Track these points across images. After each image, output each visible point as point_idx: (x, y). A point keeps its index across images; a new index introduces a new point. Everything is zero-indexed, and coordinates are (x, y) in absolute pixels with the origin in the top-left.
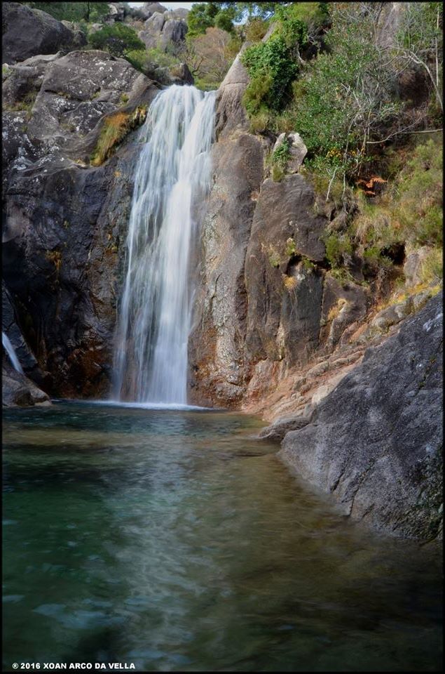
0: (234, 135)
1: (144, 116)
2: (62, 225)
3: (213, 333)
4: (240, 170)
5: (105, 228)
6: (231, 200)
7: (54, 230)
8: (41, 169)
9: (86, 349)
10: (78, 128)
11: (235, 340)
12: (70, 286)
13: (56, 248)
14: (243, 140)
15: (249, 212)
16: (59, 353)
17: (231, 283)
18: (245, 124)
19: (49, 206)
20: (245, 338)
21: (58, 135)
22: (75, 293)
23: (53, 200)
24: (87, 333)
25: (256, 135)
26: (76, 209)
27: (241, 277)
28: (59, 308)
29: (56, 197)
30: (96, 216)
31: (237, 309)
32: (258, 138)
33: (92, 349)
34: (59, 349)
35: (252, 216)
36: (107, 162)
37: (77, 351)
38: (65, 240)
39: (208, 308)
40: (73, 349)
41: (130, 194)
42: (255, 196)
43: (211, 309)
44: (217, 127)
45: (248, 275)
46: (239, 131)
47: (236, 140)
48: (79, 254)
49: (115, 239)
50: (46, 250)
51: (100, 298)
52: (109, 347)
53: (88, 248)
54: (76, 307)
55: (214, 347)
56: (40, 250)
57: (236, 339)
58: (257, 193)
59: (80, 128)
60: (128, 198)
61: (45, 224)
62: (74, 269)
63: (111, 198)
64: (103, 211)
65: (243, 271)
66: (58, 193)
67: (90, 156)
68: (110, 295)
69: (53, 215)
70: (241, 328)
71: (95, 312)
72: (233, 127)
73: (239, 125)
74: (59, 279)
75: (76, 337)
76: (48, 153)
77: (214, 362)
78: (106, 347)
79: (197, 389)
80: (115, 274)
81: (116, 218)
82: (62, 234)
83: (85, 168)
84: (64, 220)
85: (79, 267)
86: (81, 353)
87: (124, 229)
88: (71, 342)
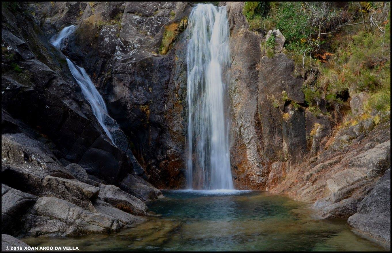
0: (240, 32)
1: (186, 23)
2: (148, 90)
3: (243, 147)
4: (248, 52)
5: (173, 90)
6: (244, 71)
7: (143, 93)
8: (131, 58)
9: (170, 160)
10: (149, 33)
11: (258, 151)
12: (156, 125)
13: (146, 103)
14: (246, 35)
15: (256, 76)
16: (152, 164)
17: (251, 119)
18: (246, 25)
19: (139, 79)
20: (263, 149)
21: (138, 38)
22: (159, 129)
23: (142, 76)
24: (169, 151)
25: (253, 31)
26: (155, 81)
27: (256, 115)
28: (151, 138)
29: (143, 74)
30: (167, 83)
31: (257, 133)
32: (255, 33)
33: (173, 160)
34: (153, 161)
35: (258, 79)
36: (169, 52)
37: (164, 162)
38: (151, 99)
39: (239, 133)
40: (161, 161)
41: (186, 70)
42: (258, 67)
43: (240, 133)
44: (230, 28)
45: (261, 113)
46: (243, 30)
47: (242, 35)
48: (160, 106)
49: (180, 96)
50: (140, 105)
51: (175, 131)
52: (183, 159)
53: (164, 102)
54: (161, 136)
55: (245, 155)
56: (136, 105)
57: (258, 150)
58: (259, 65)
59: (150, 33)
60: (185, 72)
61: (138, 90)
62: (158, 115)
63: (174, 72)
64: (171, 81)
65: (257, 111)
66: (144, 71)
67: (159, 49)
68: (180, 129)
69: (142, 84)
70: (261, 143)
71: (172, 138)
72: (239, 27)
73: (243, 26)
74: (149, 121)
75: (162, 154)
76: (134, 49)
77: (246, 164)
78: (181, 158)
79: (239, 180)
80: (182, 117)
81: (179, 84)
82: (148, 95)
83: (157, 56)
84: (149, 87)
85: (160, 114)
86: (167, 163)
87: (184, 90)
88: (160, 157)
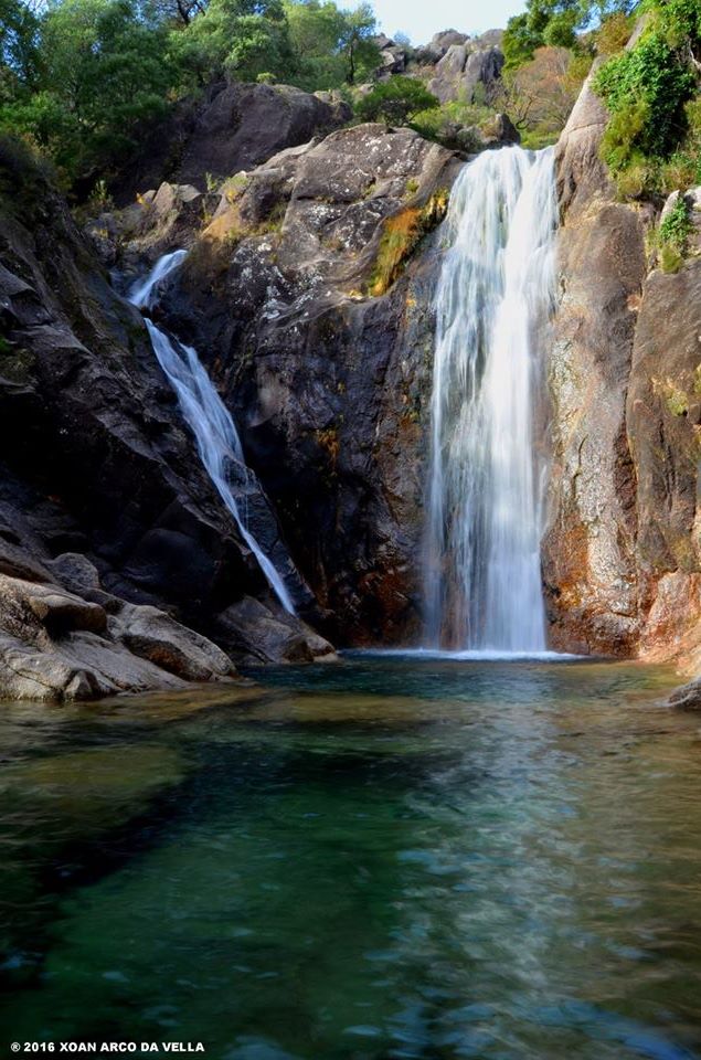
0: (590, 210)
1: (444, 207)
2: (335, 391)
3: (580, 534)
4: (606, 266)
5: (398, 387)
6: (591, 312)
7: (324, 399)
8: (300, 313)
9: (384, 572)
10: (347, 245)
11: (619, 543)
12: (354, 479)
13: (330, 425)
14: (605, 216)
15: (625, 331)
16: (342, 582)
17: (606, 450)
18: (608, 188)
19: (314, 364)
20: (635, 537)
21: (320, 258)
22: (360, 489)
23: (321, 355)
24: (383, 548)
25: (627, 202)
26: (353, 364)
27: (621, 439)
28: (340, 513)
29: (324, 350)
30: (383, 370)
31: (618, 491)
32: (632, 207)
33: (391, 572)
34: (344, 574)
35: (632, 337)
36: (394, 287)
37: (369, 575)
38: (341, 412)
39: (569, 494)
40: (363, 573)
41: (432, 328)
42: (635, 303)
43: (574, 494)
44: (562, 202)
45: (633, 434)
46: (598, 203)
47: (594, 218)
48: (362, 430)
49: (414, 401)
50: (315, 430)
51: (398, 493)
52: (418, 568)
53: (374, 420)
54: (364, 510)
55: (584, 557)
56: (307, 431)
57: (620, 541)
58: (637, 297)
59: (351, 243)
60: (429, 336)
61: (312, 393)
62: (357, 453)
63: (403, 339)
64: (393, 362)
65: (623, 428)
66: (325, 342)
67: (367, 283)
68: (413, 487)
69: (322, 377)
70: (627, 521)
71: (393, 515)
72: (588, 197)
73: (598, 192)
74: (337, 470)
75: (368, 556)
76: (308, 288)
77: (585, 581)
78: (412, 567)
79: (561, 626)
80: (418, 455)
81: (413, 369)
82: (336, 403)
83: (362, 302)
84: (338, 382)
85: (363, 450)
86: (377, 579)
87: (426, 385)
88: (360, 563)
